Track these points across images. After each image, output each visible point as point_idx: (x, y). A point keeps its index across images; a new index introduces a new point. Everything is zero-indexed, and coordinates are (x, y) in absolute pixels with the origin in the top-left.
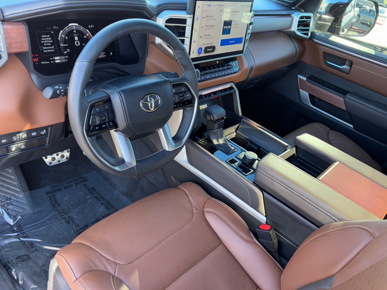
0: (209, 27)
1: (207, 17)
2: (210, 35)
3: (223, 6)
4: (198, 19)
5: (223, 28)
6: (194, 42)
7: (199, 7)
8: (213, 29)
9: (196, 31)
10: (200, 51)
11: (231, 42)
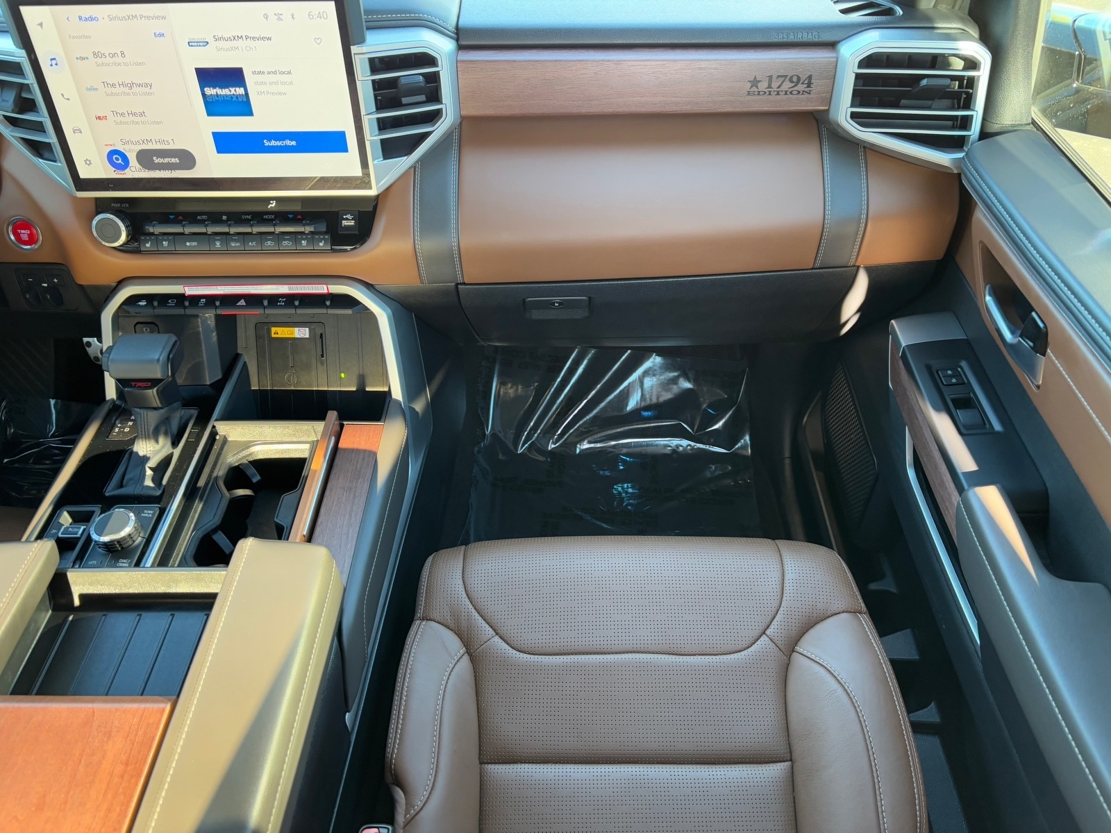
0: (126, 90)
1: (95, 55)
2: (142, 114)
3: (164, 18)
4: (54, 62)
5: (204, 95)
6: (74, 133)
7: (41, 25)
8: (149, 94)
9: (68, 99)
10: (120, 161)
11: (273, 143)
